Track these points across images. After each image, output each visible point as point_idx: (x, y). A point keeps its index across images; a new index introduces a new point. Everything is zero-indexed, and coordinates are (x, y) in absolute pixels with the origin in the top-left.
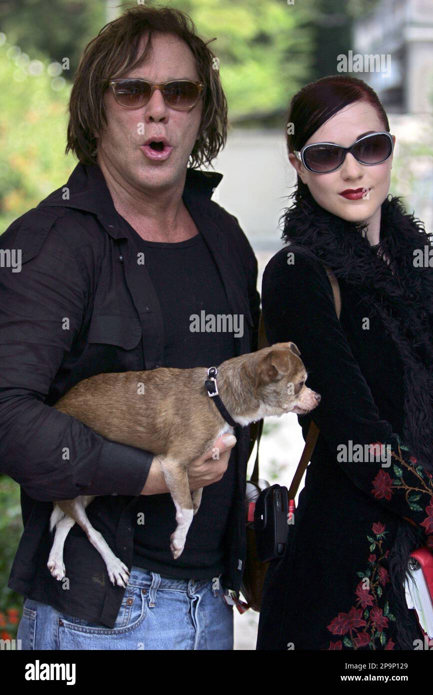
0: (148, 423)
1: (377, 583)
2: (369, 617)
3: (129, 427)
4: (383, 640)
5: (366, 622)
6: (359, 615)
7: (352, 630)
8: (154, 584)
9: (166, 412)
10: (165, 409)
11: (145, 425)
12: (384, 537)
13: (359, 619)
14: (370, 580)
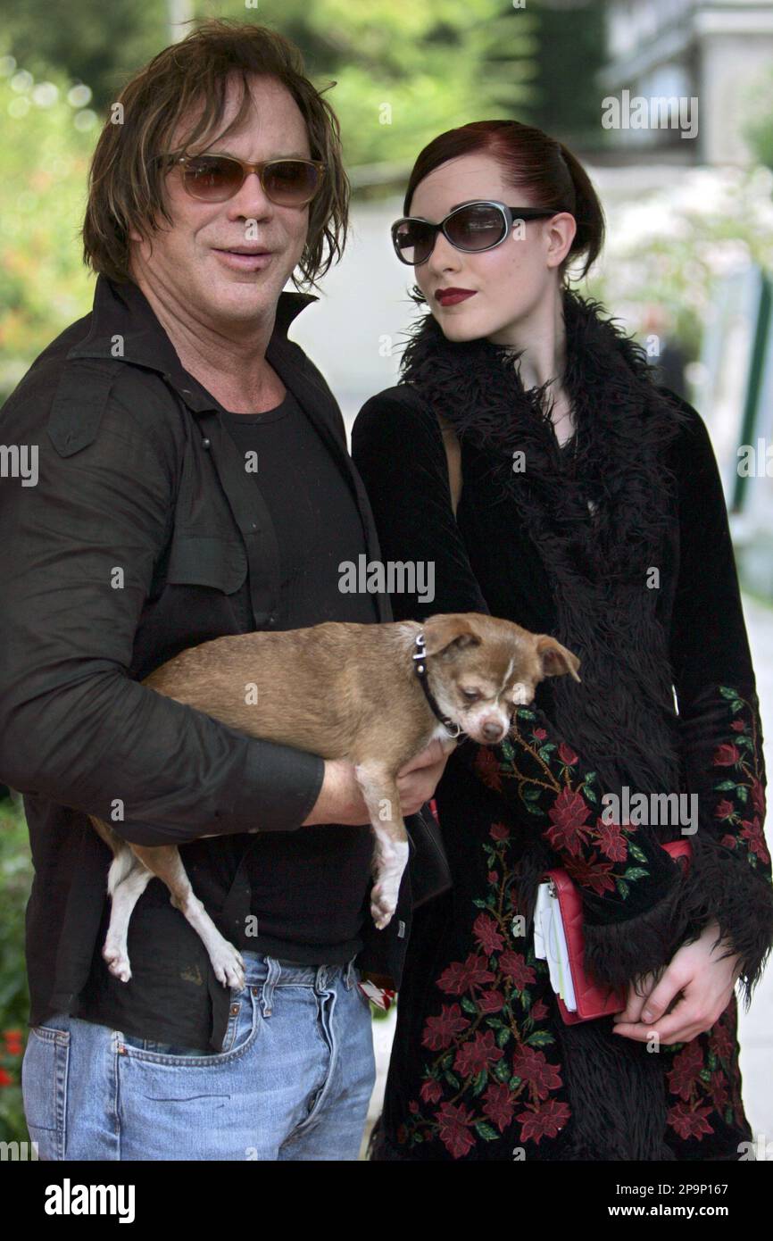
1: (510, 915)
2: (499, 967)
4: (525, 1002)
5: (494, 975)
6: (484, 965)
7: (474, 987)
8: (270, 978)
9: (349, 693)
12: (509, 845)
13: (483, 971)
14: (497, 912)
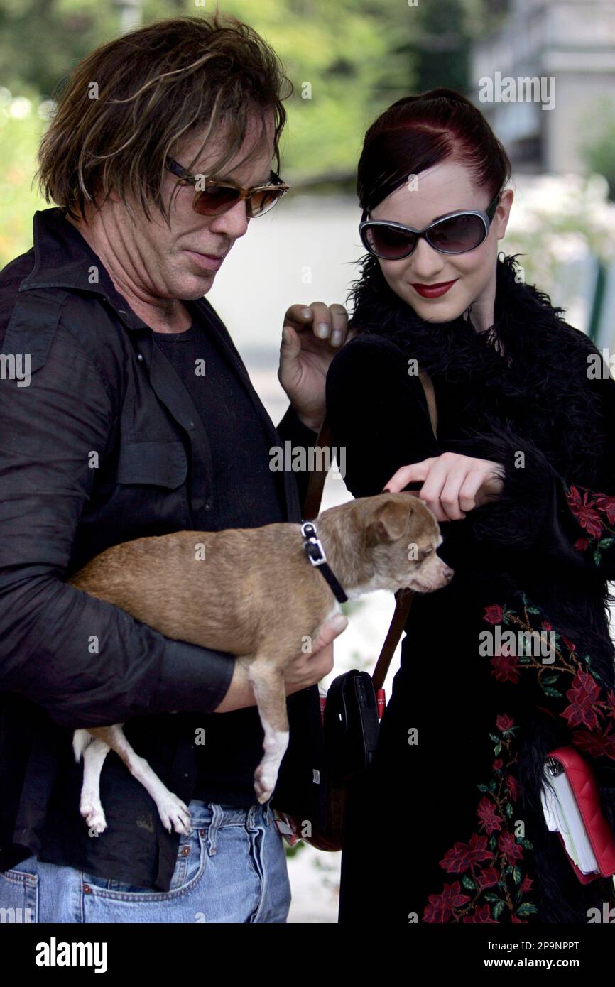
0: (224, 615)
1: (506, 798)
2: (497, 846)
3: (196, 622)
4: (516, 877)
5: (492, 853)
6: (483, 844)
7: (474, 865)
8: (215, 821)
9: (251, 596)
10: (250, 591)
11: (220, 617)
12: (514, 735)
13: (483, 850)
14: (496, 795)
